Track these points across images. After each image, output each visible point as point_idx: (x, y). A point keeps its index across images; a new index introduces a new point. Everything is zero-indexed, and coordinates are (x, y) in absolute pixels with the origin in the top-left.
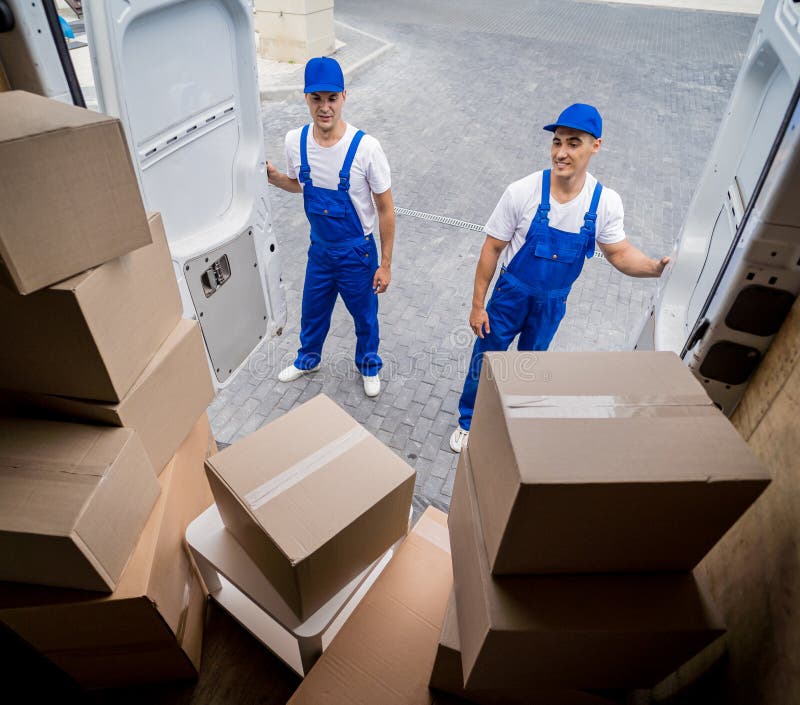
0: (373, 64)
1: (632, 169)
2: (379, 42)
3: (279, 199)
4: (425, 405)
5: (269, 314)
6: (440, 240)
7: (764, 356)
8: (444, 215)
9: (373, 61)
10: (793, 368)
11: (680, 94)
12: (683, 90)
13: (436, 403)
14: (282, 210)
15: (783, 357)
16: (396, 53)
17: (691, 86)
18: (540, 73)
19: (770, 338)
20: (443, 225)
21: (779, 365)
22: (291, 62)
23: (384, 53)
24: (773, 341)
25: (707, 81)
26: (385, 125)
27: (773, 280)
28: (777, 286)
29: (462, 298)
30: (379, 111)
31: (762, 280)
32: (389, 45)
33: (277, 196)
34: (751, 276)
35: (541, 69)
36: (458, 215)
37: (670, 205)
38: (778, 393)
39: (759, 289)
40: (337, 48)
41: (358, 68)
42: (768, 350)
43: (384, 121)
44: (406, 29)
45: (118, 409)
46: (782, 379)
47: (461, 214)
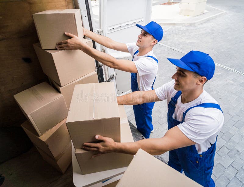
2: (221, 11)
3: (167, 51)
6: (220, 73)
9: (216, 16)
14: (167, 54)
16: (227, 14)
20: (223, 69)
22: (188, 16)
23: (222, 14)
26: (213, 34)
30: (213, 30)
32: (225, 12)
33: (168, 50)
40: (205, 12)
43: (214, 33)
44: (234, 7)
47: (233, 66)
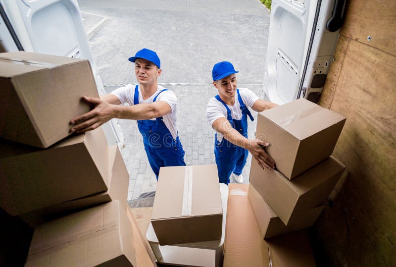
0: (102, 26)
1: (222, 53)
2: (101, 17)
4: (192, 155)
5: (118, 140)
7: (322, 93)
8: (164, 82)
9: (101, 25)
10: (334, 93)
11: (225, 25)
12: (225, 24)
13: (196, 153)
15: (329, 91)
16: (110, 20)
17: (227, 22)
18: (175, 23)
19: (322, 88)
21: (329, 94)
23: (105, 21)
24: (323, 89)
25: (231, 20)
27: (321, 72)
28: (322, 73)
29: (186, 112)
30: (114, 46)
31: (318, 72)
32: (106, 18)
34: (315, 72)
35: (174, 21)
36: (169, 81)
37: (238, 62)
38: (332, 101)
39: (317, 75)
41: (96, 29)
42: (322, 91)
44: (110, 11)
45: (108, 193)
46: (332, 97)
